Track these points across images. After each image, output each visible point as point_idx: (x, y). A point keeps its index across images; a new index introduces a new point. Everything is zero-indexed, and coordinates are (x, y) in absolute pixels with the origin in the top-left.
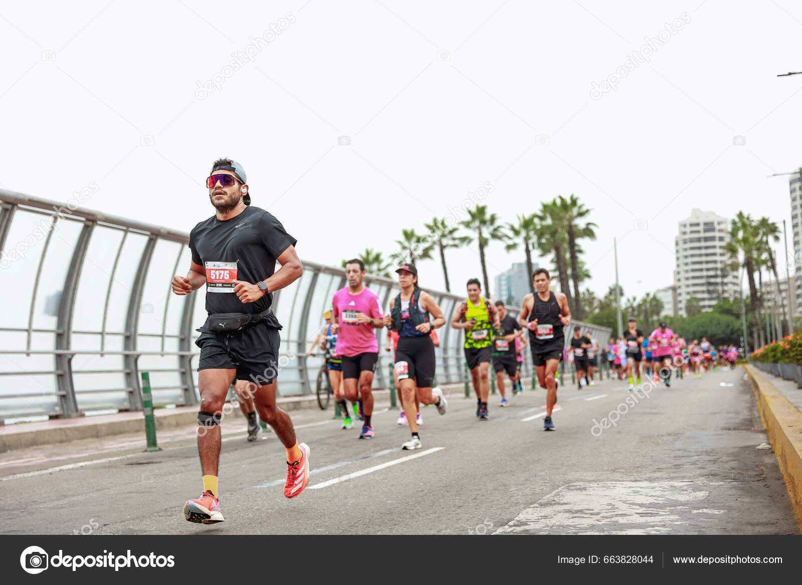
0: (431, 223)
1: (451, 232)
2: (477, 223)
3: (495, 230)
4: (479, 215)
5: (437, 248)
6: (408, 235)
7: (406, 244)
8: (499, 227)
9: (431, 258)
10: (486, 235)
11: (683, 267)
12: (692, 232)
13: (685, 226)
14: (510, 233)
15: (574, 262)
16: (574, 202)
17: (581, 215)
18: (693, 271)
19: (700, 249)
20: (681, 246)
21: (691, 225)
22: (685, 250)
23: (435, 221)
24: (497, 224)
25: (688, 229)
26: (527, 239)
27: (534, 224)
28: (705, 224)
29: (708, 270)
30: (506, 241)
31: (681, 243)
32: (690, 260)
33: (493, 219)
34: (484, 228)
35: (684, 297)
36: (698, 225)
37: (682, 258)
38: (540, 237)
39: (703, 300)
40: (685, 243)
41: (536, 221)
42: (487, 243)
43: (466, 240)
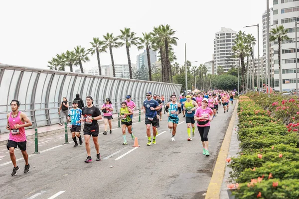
0: (106, 35)
1: (115, 40)
2: (125, 36)
3: (133, 40)
4: (126, 32)
5: (108, 47)
6: (96, 40)
7: (95, 44)
8: (135, 38)
9: (105, 51)
10: (129, 42)
11: (217, 53)
12: (221, 38)
13: (218, 35)
14: (139, 41)
15: (167, 52)
16: (168, 28)
17: (171, 34)
18: (221, 54)
19: (224, 45)
20: (216, 43)
21: (221, 35)
22: (218, 45)
23: (108, 35)
24: (134, 37)
25: (220, 36)
26: (147, 44)
27: (151, 37)
28: (227, 34)
29: (227, 54)
30: (138, 45)
31: (216, 42)
32: (220, 50)
33: (133, 34)
34: (129, 39)
35: (217, 66)
36: (224, 34)
37: (216, 49)
38: (153, 43)
39: (225, 67)
40: (218, 42)
41: (152, 36)
42: (130, 45)
43: (121, 44)
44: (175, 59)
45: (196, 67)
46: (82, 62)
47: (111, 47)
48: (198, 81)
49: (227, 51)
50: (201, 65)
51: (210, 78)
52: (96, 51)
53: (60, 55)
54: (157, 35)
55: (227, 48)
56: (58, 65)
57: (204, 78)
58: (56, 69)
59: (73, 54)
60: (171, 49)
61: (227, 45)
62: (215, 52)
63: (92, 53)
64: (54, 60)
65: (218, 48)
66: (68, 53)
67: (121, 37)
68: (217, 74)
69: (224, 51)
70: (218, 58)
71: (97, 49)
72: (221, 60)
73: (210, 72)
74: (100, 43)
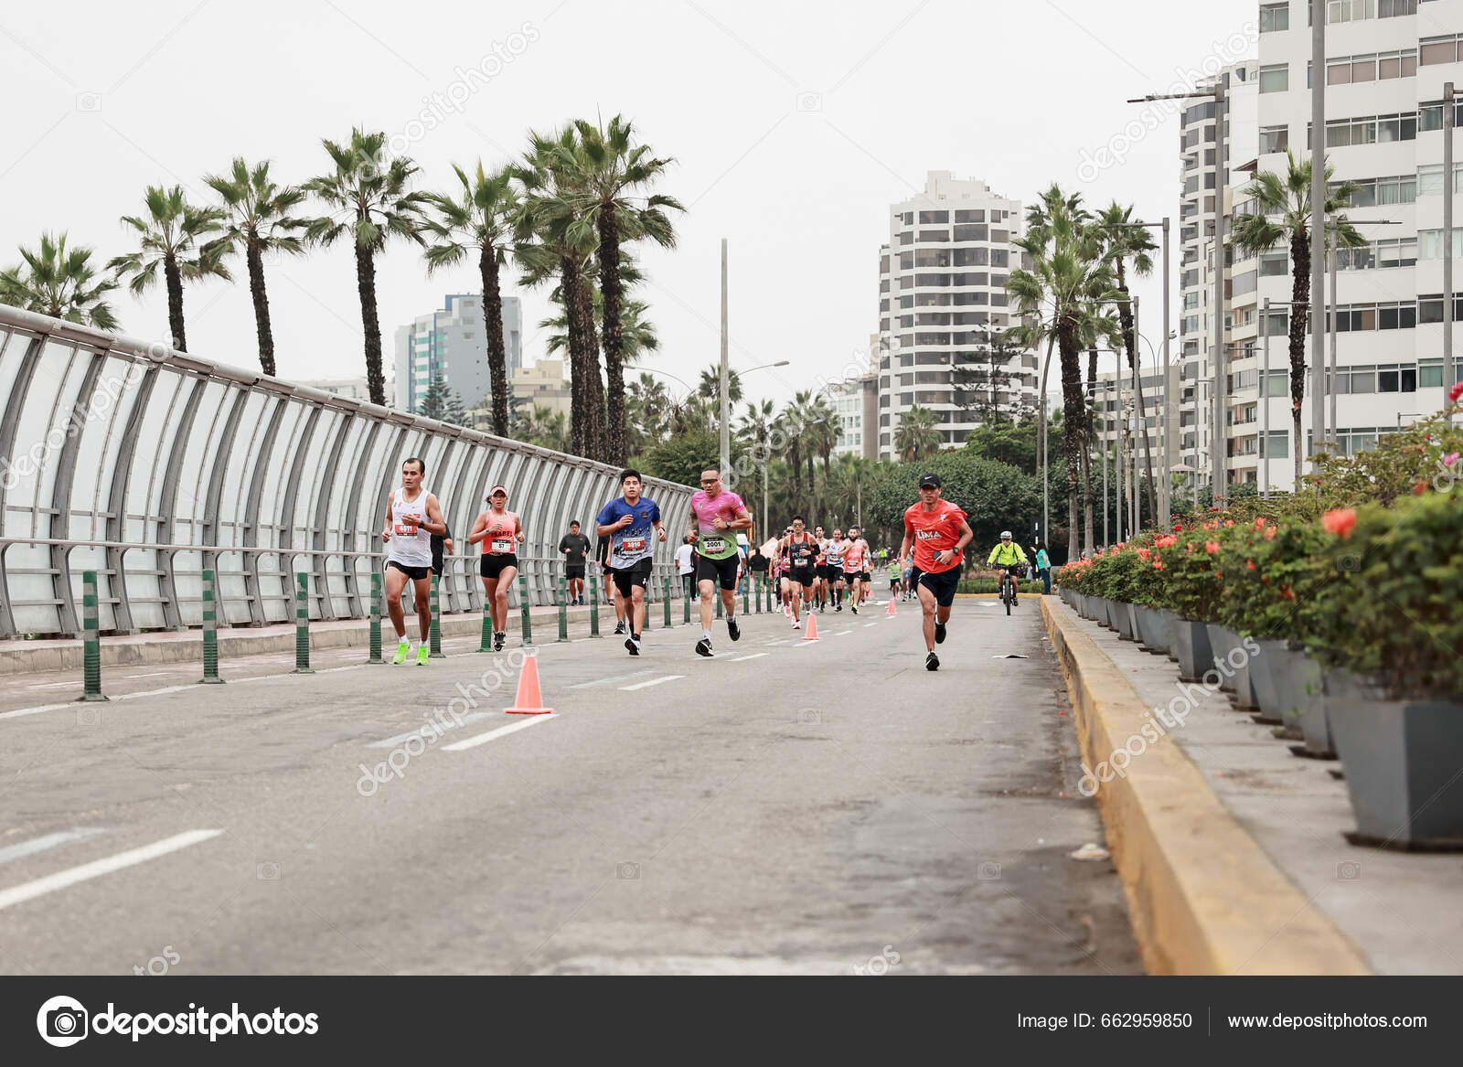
0: (226, 176)
1: (282, 203)
2: (354, 183)
3: (400, 206)
5: (241, 248)
6: (160, 206)
7: (156, 229)
8: (413, 197)
9: (223, 274)
10: (378, 218)
11: (896, 329)
12: (925, 236)
13: (909, 218)
16: (620, 138)
17: (638, 174)
18: (922, 338)
19: (944, 280)
20: (896, 271)
21: (925, 217)
22: (905, 282)
23: (240, 171)
24: (409, 187)
25: (917, 228)
26: (487, 233)
27: (509, 192)
28: (962, 215)
29: (960, 338)
30: (431, 238)
31: (895, 263)
32: (916, 310)
33: (399, 174)
34: (374, 200)
35: (896, 408)
36: (942, 217)
37: (895, 305)
38: (524, 230)
39: (945, 417)
40: (906, 264)
41: (516, 185)
42: (378, 241)
43: (325, 231)
44: (650, 343)
45: (767, 410)
47: (257, 246)
48: (779, 498)
49: (959, 319)
50: (801, 399)
51: (857, 479)
52: (161, 269)
55: (960, 299)
57: (818, 480)
59: (13, 286)
61: (960, 280)
62: (884, 325)
63: (138, 284)
65: (906, 302)
67: (327, 189)
68: (895, 458)
69: (944, 319)
70: (907, 360)
71: (170, 259)
72: (923, 377)
73: (850, 445)
74: (193, 225)
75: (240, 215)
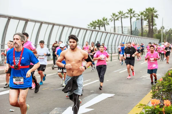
0: (119, 12)
1: (124, 14)
2: (130, 13)
3: (134, 15)
4: (131, 11)
5: (120, 18)
6: (114, 15)
7: (113, 16)
9: (118, 20)
10: (132, 16)
14: (137, 16)
15: (152, 22)
16: (153, 9)
17: (155, 12)
23: (120, 12)
24: (135, 13)
26: (141, 17)
30: (137, 18)
33: (134, 12)
38: (145, 17)
41: (144, 13)
43: (127, 17)
45: (167, 30)
46: (106, 25)
48: (168, 38)
50: (171, 29)
52: (113, 20)
53: (94, 21)
54: (147, 13)
56: (93, 26)
58: (91, 28)
59: (101, 21)
60: (154, 20)
63: (111, 21)
64: (91, 24)
66: (98, 21)
67: (128, 13)
74: (116, 16)
75: (120, 15)
